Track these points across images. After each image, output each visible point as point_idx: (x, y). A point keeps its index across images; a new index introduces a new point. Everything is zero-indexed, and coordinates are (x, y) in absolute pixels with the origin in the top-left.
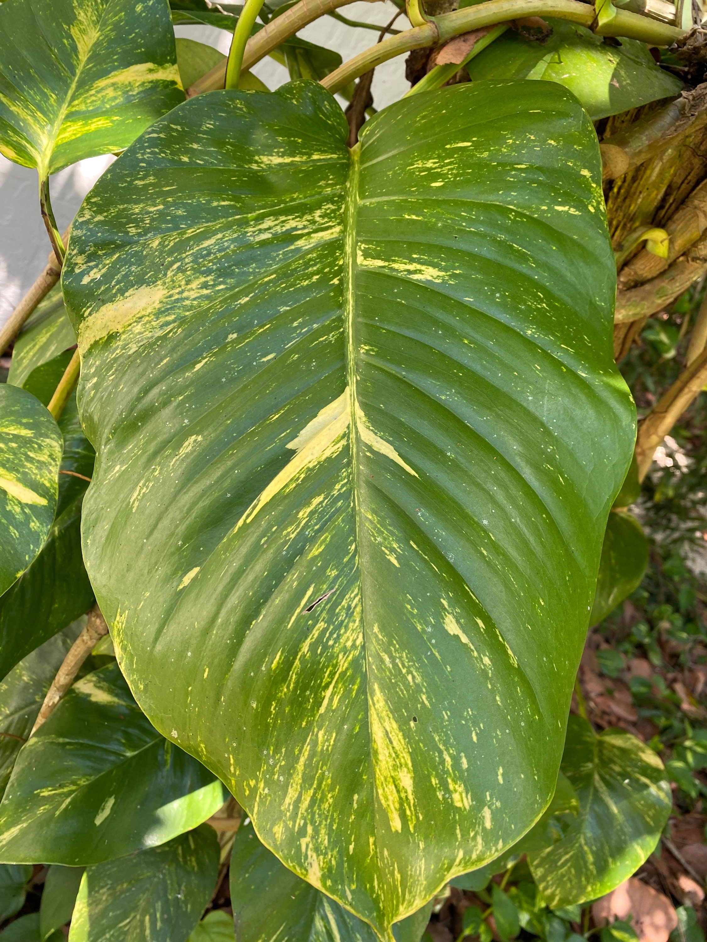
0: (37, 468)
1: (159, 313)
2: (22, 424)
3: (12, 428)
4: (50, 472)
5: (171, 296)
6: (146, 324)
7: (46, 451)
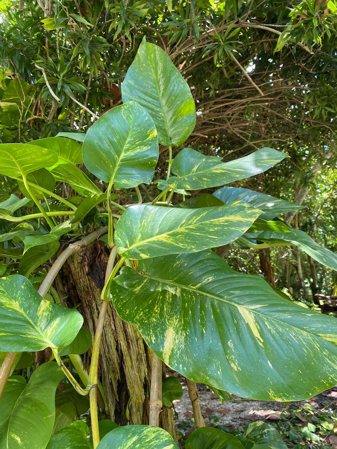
0: (156, 440)
1: (177, 333)
2: (129, 438)
3: (129, 443)
4: (163, 434)
5: (174, 327)
6: (178, 338)
7: (150, 434)
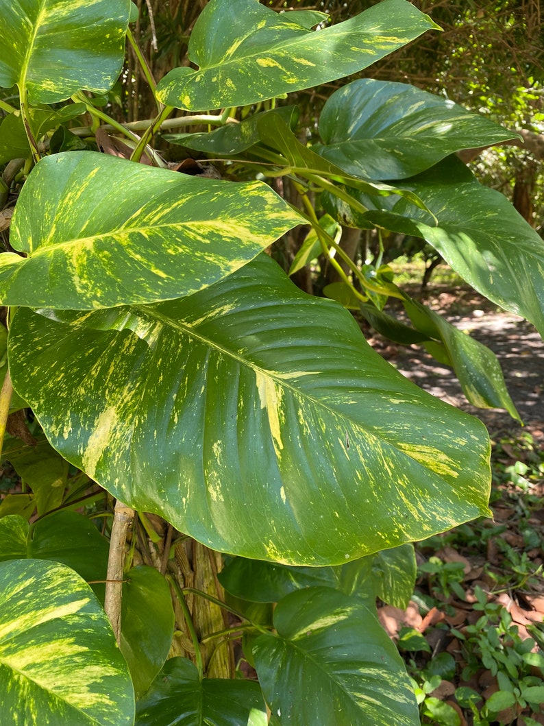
0: (62, 589)
1: (122, 419)
2: (21, 580)
3: (17, 588)
4: (75, 582)
5: (119, 407)
6: (121, 429)
7: (55, 578)
